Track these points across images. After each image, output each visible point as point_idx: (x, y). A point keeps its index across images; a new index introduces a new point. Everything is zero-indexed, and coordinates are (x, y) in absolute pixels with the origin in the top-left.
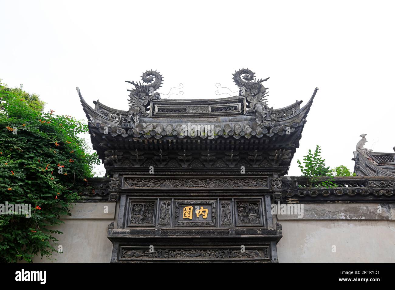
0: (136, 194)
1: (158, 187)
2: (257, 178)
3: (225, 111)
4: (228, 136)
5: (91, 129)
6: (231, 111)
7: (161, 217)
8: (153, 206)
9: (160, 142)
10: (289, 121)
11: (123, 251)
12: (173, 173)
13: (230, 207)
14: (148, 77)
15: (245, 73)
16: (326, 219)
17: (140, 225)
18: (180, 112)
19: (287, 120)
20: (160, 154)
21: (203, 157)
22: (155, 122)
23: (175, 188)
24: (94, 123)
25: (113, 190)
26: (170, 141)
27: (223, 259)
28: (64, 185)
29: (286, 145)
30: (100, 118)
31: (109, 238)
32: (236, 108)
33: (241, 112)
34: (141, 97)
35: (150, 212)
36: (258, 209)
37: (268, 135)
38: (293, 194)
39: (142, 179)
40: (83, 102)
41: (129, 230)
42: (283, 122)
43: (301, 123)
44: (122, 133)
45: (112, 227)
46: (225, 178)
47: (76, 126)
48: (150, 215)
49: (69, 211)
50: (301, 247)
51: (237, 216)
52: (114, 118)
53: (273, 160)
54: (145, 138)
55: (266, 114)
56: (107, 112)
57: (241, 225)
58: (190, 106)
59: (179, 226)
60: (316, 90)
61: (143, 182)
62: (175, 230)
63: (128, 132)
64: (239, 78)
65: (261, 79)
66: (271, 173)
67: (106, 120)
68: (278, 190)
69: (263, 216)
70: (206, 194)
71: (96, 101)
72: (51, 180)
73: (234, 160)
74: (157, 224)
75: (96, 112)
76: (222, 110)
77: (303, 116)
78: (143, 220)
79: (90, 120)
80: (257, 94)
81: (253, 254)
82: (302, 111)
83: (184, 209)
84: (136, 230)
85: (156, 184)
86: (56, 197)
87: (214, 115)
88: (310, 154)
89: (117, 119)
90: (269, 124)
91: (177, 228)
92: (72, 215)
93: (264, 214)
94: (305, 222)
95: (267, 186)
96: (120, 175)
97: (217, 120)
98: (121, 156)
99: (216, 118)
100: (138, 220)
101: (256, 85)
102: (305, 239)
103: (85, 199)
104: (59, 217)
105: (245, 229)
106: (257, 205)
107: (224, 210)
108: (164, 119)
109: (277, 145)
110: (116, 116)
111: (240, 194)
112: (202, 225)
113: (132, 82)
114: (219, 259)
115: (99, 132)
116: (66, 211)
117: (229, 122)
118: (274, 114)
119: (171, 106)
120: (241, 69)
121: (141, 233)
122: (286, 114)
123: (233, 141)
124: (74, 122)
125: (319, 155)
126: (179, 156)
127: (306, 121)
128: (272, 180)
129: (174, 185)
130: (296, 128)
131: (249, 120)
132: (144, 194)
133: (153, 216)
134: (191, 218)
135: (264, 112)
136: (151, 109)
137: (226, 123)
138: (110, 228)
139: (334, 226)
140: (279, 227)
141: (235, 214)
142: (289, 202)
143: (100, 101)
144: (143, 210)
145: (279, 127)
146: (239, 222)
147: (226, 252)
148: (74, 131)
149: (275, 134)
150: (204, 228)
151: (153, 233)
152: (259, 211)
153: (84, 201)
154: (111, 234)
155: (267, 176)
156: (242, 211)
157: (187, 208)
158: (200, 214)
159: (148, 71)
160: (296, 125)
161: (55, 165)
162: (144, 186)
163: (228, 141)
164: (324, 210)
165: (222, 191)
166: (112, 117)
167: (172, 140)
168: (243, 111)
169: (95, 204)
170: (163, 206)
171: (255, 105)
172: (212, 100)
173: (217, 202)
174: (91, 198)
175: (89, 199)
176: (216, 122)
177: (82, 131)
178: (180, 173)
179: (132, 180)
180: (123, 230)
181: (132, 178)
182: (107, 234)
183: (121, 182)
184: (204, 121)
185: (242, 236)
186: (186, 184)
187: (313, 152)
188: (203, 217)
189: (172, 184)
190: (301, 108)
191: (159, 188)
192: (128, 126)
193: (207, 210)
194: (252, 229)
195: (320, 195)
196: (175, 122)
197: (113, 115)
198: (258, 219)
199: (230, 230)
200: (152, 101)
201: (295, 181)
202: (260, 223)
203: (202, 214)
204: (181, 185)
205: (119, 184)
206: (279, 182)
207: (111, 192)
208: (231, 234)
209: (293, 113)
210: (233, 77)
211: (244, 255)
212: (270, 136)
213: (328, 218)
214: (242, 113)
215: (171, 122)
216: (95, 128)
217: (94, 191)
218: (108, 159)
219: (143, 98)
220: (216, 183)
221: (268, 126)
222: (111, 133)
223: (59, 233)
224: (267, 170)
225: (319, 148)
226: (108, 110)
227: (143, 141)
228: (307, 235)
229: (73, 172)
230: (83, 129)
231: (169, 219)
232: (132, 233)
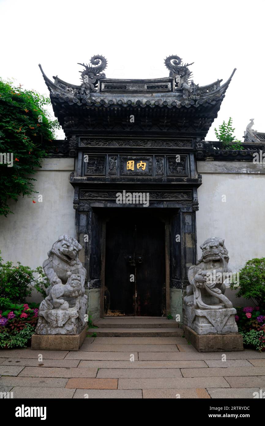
0: (90, 151)
1: (107, 145)
2: (184, 140)
3: (158, 89)
4: (163, 106)
5: (52, 99)
6: (163, 89)
7: (110, 169)
8: (103, 160)
9: (108, 109)
10: (211, 96)
11: (82, 193)
12: (119, 135)
13: (163, 162)
14: (95, 60)
15: (174, 59)
16: (233, 172)
17: (94, 174)
18: (122, 89)
19: (209, 95)
20: (108, 120)
21: (142, 123)
22: (102, 97)
23: (120, 147)
24: (55, 94)
25: (72, 148)
26: (116, 109)
27: (157, 199)
28: (35, 143)
29: (208, 115)
30: (59, 91)
31: (71, 183)
32: (167, 87)
33: (170, 90)
34: (90, 76)
35: (101, 165)
36: (184, 163)
37: (194, 106)
38: (210, 154)
39: (94, 140)
40: (44, 76)
41: (86, 178)
42: (206, 97)
43: (221, 97)
44: (78, 102)
45: (73, 175)
46: (160, 140)
47: (40, 99)
48: (101, 167)
49: (40, 164)
50: (214, 192)
51: (168, 168)
52: (70, 91)
53: (197, 127)
54: (96, 106)
55: (193, 89)
56: (64, 86)
57: (171, 175)
58: (130, 84)
59: (124, 175)
60: (235, 70)
61: (95, 142)
62: (121, 178)
63: (82, 102)
64: (169, 62)
65: (188, 64)
66: (196, 137)
67: (64, 93)
68: (200, 149)
69: (188, 168)
70: (145, 152)
71: (55, 76)
72: (25, 139)
73: (167, 126)
74: (107, 173)
75: (55, 85)
76: (155, 88)
77: (223, 91)
78: (96, 170)
79: (51, 92)
80: (184, 75)
81: (180, 196)
82: (222, 88)
83: (128, 162)
84: (92, 178)
85: (105, 143)
86: (30, 153)
87: (149, 92)
88: (224, 124)
89: (73, 92)
90: (196, 97)
91: (122, 177)
92: (42, 167)
93: (189, 167)
94: (217, 175)
95: (192, 146)
96: (77, 136)
97: (152, 96)
98: (77, 122)
99: (151, 94)
100: (92, 171)
101: (183, 68)
102: (217, 187)
103: (51, 156)
104: (33, 168)
105: (174, 178)
106: (184, 160)
107: (158, 164)
108: (109, 94)
109: (201, 115)
110: (72, 89)
111: (170, 152)
112: (142, 174)
113: (83, 64)
114: (154, 199)
115: (59, 101)
116: (37, 164)
117: (162, 97)
118: (199, 90)
119: (115, 84)
120: (171, 55)
121: (95, 180)
122: (209, 91)
123: (166, 110)
124: (39, 96)
125: (231, 125)
126: (123, 121)
127: (224, 96)
128: (196, 142)
129: (119, 144)
130: (217, 101)
131: (177, 97)
132: (96, 151)
133: (103, 168)
134: (133, 169)
135: (192, 87)
136: (99, 87)
137: (159, 98)
138: (72, 176)
139: (238, 177)
140: (200, 177)
141: (167, 167)
142: (207, 160)
143: (58, 77)
144: (96, 163)
145: (203, 101)
146: (169, 173)
147: (159, 194)
148: (39, 104)
149: (201, 105)
150: (143, 177)
151: (105, 180)
152: (185, 165)
153: (50, 157)
154: (73, 180)
155: (192, 139)
156: (172, 165)
157: (130, 162)
158: (140, 166)
159: (95, 55)
160: (217, 99)
161: (27, 127)
162: (96, 145)
163: (163, 110)
164: (231, 166)
165: (157, 150)
166: (68, 90)
167: (118, 109)
168: (172, 89)
169: (58, 159)
170: (111, 160)
171: (182, 84)
172: (148, 79)
173: (153, 158)
174: (55, 155)
175: (54, 156)
176: (151, 97)
177: (45, 104)
178: (125, 135)
179: (86, 140)
180: (81, 178)
181: (86, 139)
182: (69, 181)
183: (78, 141)
184: (142, 96)
185: (172, 183)
186: (129, 144)
187: (227, 122)
188: (142, 168)
189: (118, 144)
190: (221, 86)
191: (107, 147)
192: (82, 97)
193: (145, 164)
194: (180, 178)
195: (230, 155)
196: (118, 97)
197: (69, 88)
198: (184, 171)
199: (163, 178)
200: (100, 80)
201: (211, 145)
202: (185, 174)
203: (141, 167)
204: (125, 145)
205: (76, 143)
206: (201, 144)
207: (71, 149)
208: (164, 181)
209: (215, 89)
210: (164, 61)
211: (173, 197)
212: (196, 107)
213: (234, 172)
214: (172, 91)
215: (115, 97)
216: (55, 98)
217: (57, 150)
218: (67, 124)
219: (92, 77)
220: (152, 143)
221: (195, 99)
222: (69, 102)
223: (34, 180)
224: (192, 134)
225: (231, 120)
226: (65, 84)
227: (95, 109)
228: (218, 184)
229: (41, 134)
230: (46, 102)
231: (116, 170)
232: (88, 179)
